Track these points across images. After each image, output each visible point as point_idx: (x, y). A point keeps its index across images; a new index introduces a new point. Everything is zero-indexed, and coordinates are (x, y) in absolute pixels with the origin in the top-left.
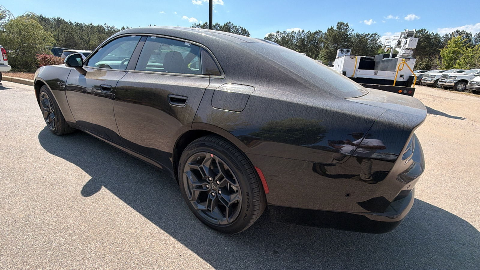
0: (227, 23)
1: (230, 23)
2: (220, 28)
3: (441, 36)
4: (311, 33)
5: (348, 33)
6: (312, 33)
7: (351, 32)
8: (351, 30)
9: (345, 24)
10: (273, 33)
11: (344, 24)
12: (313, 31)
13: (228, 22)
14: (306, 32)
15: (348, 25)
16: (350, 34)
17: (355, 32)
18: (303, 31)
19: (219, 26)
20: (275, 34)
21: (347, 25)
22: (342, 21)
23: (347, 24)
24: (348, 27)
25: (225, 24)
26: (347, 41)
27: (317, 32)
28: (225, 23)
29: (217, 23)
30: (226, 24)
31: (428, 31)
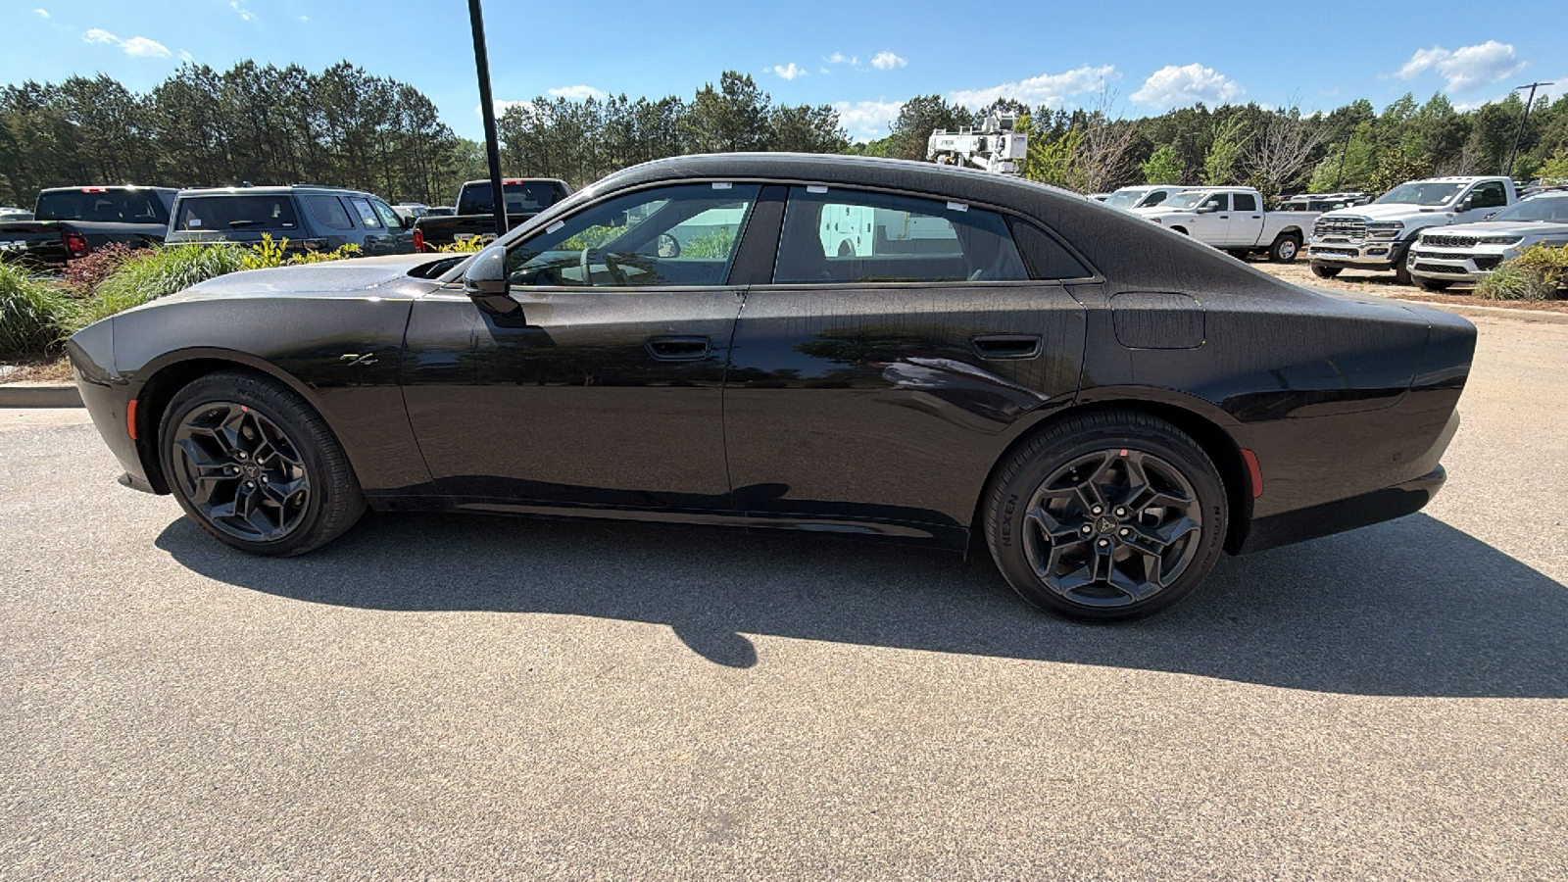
0: (338, 66)
1: (348, 66)
2: (309, 83)
3: (973, 114)
4: (648, 104)
5: (758, 106)
6: (651, 105)
7: (764, 103)
8: (763, 97)
9: (744, 78)
10: (522, 104)
11: (740, 79)
12: (654, 98)
13: (341, 63)
14: (632, 100)
15: (751, 83)
16: (762, 108)
17: (775, 103)
18: (623, 100)
19: (302, 80)
20: (532, 110)
21: (749, 83)
22: (733, 70)
23: (748, 78)
24: (754, 88)
25: (327, 71)
26: (759, 128)
27: (665, 103)
28: (331, 66)
29: (294, 66)
30: (335, 70)
31: (944, 102)
